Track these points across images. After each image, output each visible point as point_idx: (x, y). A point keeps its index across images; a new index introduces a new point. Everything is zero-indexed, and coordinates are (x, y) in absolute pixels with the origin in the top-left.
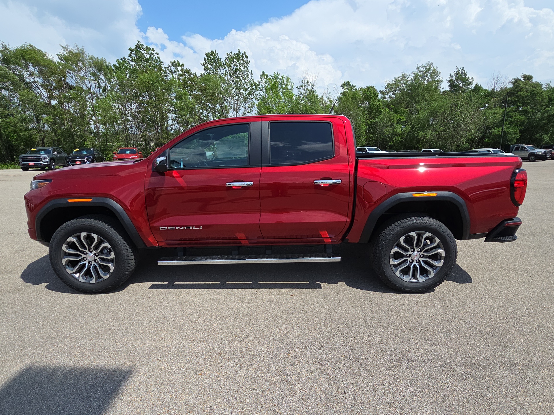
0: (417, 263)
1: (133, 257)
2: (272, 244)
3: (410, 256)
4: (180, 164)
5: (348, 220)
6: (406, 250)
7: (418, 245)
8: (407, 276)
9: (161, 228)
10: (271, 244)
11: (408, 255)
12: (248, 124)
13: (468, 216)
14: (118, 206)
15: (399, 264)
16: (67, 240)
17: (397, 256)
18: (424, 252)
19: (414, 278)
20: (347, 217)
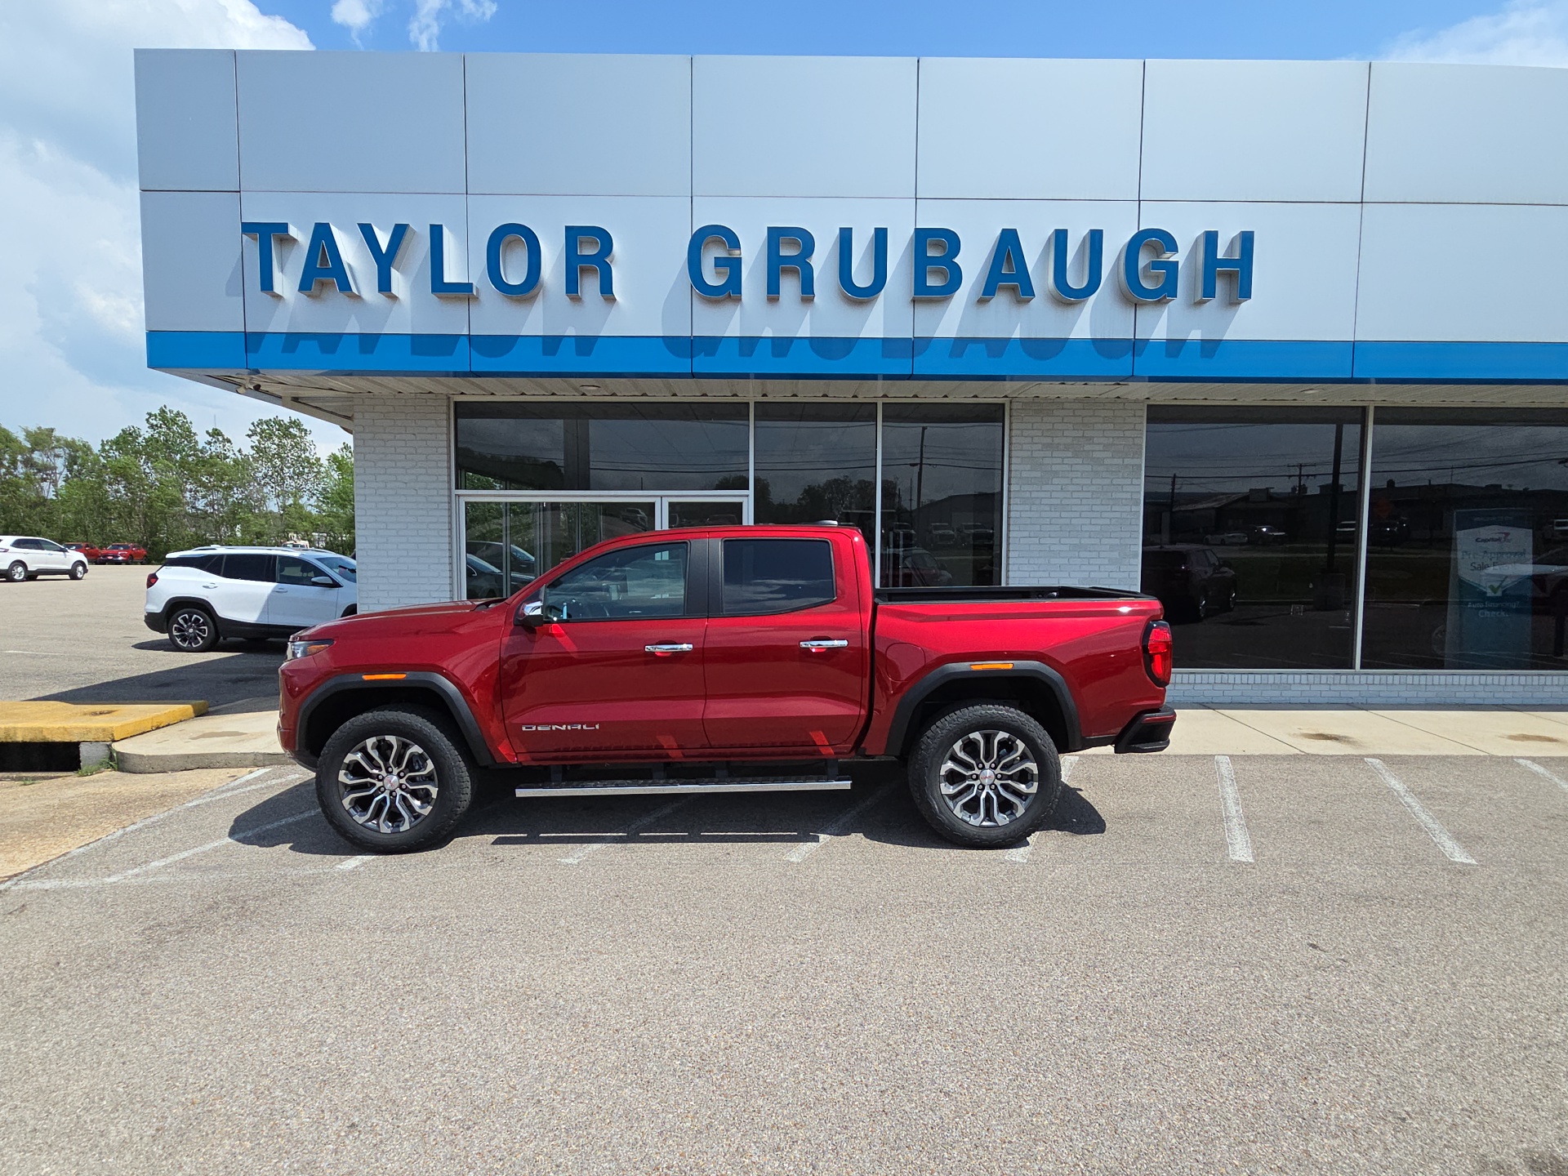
0: (991, 789)
1: (470, 783)
2: (728, 759)
3: (978, 777)
4: (562, 611)
5: (863, 712)
6: (969, 767)
7: (988, 757)
8: (976, 815)
9: (524, 729)
10: (726, 759)
11: (974, 777)
12: (686, 543)
13: (1071, 703)
14: (450, 686)
15: (960, 793)
16: (345, 761)
17: (953, 777)
18: (1002, 769)
19: (990, 820)
20: (861, 706)
